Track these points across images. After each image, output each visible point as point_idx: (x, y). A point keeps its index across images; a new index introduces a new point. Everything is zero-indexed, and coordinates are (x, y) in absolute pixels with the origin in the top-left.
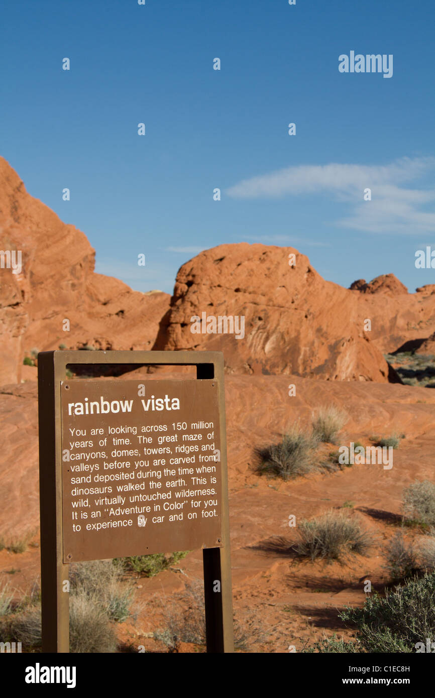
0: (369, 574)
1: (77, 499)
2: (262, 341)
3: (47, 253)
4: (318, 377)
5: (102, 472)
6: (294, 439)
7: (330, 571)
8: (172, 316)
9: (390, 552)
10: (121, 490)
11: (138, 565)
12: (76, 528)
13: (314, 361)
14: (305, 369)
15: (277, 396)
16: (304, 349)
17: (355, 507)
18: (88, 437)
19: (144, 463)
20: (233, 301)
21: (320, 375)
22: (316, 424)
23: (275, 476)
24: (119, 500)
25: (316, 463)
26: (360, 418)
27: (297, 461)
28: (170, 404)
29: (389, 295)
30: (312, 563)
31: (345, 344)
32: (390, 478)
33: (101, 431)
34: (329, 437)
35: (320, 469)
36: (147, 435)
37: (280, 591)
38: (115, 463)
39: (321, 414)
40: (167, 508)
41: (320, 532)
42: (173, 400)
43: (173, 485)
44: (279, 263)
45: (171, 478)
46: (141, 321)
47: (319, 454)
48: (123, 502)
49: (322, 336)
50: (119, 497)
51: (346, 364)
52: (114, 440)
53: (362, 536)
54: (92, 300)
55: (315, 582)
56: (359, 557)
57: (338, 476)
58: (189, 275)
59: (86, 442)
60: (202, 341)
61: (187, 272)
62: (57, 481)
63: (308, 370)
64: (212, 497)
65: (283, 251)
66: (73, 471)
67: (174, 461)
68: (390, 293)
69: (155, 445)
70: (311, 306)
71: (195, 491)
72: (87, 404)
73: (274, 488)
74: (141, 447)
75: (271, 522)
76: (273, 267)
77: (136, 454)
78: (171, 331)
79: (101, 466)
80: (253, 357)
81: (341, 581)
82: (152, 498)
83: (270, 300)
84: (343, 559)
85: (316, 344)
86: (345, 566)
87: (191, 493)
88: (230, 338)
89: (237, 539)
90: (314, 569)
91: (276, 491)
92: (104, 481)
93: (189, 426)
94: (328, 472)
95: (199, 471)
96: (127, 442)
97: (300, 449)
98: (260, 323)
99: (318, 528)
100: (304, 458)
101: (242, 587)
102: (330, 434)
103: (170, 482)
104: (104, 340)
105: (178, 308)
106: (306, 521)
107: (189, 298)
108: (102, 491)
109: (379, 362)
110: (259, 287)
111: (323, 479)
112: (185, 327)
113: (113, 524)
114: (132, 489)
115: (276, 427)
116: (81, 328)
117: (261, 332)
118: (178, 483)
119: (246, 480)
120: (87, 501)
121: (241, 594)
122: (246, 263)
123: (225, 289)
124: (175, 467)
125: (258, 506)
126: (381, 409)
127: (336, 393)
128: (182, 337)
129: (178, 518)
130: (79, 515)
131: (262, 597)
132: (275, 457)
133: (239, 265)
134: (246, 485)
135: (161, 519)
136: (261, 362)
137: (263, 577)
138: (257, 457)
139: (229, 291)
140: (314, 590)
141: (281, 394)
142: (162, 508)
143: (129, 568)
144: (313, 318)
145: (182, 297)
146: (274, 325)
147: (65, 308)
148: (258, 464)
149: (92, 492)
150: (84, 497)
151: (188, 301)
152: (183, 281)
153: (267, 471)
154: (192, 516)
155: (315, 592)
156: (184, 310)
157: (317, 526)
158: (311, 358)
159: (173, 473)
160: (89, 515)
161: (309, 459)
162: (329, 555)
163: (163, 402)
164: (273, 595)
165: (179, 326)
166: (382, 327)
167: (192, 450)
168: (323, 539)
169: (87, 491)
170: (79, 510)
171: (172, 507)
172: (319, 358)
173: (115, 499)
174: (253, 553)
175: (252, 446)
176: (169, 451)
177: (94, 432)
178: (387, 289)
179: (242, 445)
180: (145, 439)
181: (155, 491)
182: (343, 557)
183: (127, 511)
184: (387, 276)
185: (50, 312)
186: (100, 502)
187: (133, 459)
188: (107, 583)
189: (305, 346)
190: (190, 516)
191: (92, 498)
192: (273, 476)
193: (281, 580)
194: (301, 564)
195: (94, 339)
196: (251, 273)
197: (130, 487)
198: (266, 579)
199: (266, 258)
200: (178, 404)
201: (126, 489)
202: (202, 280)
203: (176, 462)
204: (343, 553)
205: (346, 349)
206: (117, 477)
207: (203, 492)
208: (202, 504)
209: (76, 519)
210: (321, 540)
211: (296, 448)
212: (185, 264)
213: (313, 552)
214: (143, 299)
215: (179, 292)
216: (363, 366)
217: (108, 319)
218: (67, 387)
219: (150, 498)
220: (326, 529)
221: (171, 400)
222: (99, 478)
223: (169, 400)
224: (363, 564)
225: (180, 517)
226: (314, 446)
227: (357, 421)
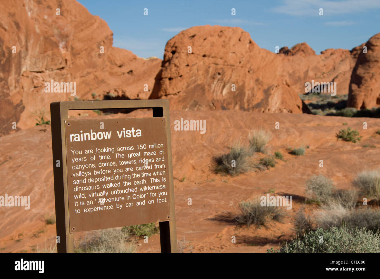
0: (284, 234)
1: (77, 193)
2: (221, 88)
3: (82, 35)
4: (257, 110)
5: (93, 176)
6: (238, 151)
7: (259, 232)
8: (163, 73)
9: (296, 220)
10: (106, 187)
11: (138, 232)
12: (77, 211)
13: (254, 100)
14: (249, 105)
15: (227, 124)
16: (248, 93)
17: (276, 192)
18: (84, 155)
19: (120, 170)
20: (202, 63)
21: (258, 108)
22: (252, 141)
23: (226, 174)
24: (104, 193)
25: (251, 165)
26: (280, 136)
27: (239, 164)
28: (135, 133)
29: (303, 56)
30: (248, 228)
31: (274, 89)
32: (298, 174)
33: (92, 151)
34: (260, 149)
35: (254, 169)
36: (121, 153)
37: (228, 246)
38: (101, 171)
39: (255, 135)
40: (135, 198)
41: (253, 208)
42: (137, 131)
43: (138, 183)
44: (230, 38)
45: (137, 179)
46: (144, 77)
47: (253, 160)
48: (107, 194)
49: (259, 84)
50: (104, 192)
51: (275, 102)
52: (100, 156)
53: (279, 210)
54: (112, 64)
55: (250, 240)
56: (277, 224)
57: (266, 173)
58: (173, 47)
59: (82, 158)
60: (183, 89)
61: (172, 45)
62: (64, 182)
63: (251, 106)
64: (163, 190)
65: (233, 30)
66: (74, 176)
67: (139, 168)
68: (304, 55)
69: (126, 159)
70: (252, 65)
71: (153, 187)
72: (82, 135)
73: (225, 182)
74: (117, 160)
75: (222, 203)
76: (227, 40)
77: (114, 165)
78: (163, 83)
79: (92, 173)
80: (215, 98)
81: (266, 239)
82: (125, 191)
83: (225, 61)
84: (267, 225)
85: (255, 89)
86: (269, 230)
87: (150, 188)
88: (200, 87)
89: (201, 214)
90: (250, 231)
91: (226, 184)
92: (94, 182)
93: (148, 146)
94: (259, 171)
95: (154, 174)
96: (108, 157)
97: (241, 156)
98: (219, 77)
99: (251, 206)
100: (244, 162)
101: (204, 243)
102: (260, 147)
103: (137, 182)
104: (120, 90)
105: (167, 68)
106: (244, 202)
107: (173, 62)
108: (93, 188)
109: (296, 100)
110: (218, 54)
111: (256, 175)
112: (171, 80)
113: (101, 208)
114: (112, 186)
115: (226, 143)
116: (105, 82)
117: (220, 82)
118: (141, 182)
119: (207, 177)
120: (84, 195)
121: (203, 248)
122: (209, 38)
123: (196, 55)
124: (140, 172)
125: (214, 193)
126: (294, 130)
127: (265, 121)
128: (170, 87)
129: (142, 203)
130: (79, 203)
131: (216, 250)
132: (225, 162)
133: (205, 39)
134: (207, 180)
135: (131, 205)
136: (221, 102)
137: (217, 237)
138: (215, 163)
139: (199, 57)
140: (249, 245)
141: (230, 122)
142: (131, 197)
143: (132, 233)
144: (253, 72)
145: (169, 61)
146: (228, 78)
147: (95, 70)
148: (215, 167)
149: (87, 189)
150: (82, 192)
151: (173, 64)
152: (169, 51)
153: (221, 171)
154: (151, 202)
155: (249, 246)
156: (171, 69)
157: (251, 205)
158: (253, 98)
159: (138, 176)
160: (86, 203)
161: (247, 163)
162: (259, 223)
163: (130, 132)
164: (223, 248)
165: (167, 80)
166: (299, 77)
167: (150, 161)
168: (254, 213)
169: (84, 189)
170: (79, 200)
171: (138, 197)
172: (257, 98)
173: (101, 193)
174: (211, 223)
175: (211, 155)
176: (135, 163)
177: (87, 152)
178: (302, 53)
179: (205, 155)
180: (120, 156)
181: (127, 187)
182: (267, 223)
183: (110, 200)
184: (302, 44)
185: (85, 72)
186: (92, 195)
187: (112, 168)
188: (119, 243)
189: (248, 90)
190: (150, 202)
191: (87, 193)
192: (225, 174)
193: (228, 239)
194: (241, 229)
195: (114, 89)
196: (213, 45)
197: (111, 185)
198: (219, 239)
199: (222, 35)
200: (140, 133)
201: (108, 187)
202: (181, 50)
203: (140, 169)
204: (267, 221)
205: (275, 92)
206: (103, 179)
207: (158, 187)
208: (157, 195)
209: (77, 205)
210: (254, 214)
211: (239, 156)
212: (170, 40)
213: (249, 221)
214: (144, 63)
215: (167, 58)
216: (286, 102)
217: (122, 76)
218: (69, 124)
219: (124, 192)
220: (257, 207)
221: (136, 131)
222: (91, 180)
223: (134, 131)
224: (280, 228)
225: (143, 203)
226: (250, 155)
227: (279, 138)
